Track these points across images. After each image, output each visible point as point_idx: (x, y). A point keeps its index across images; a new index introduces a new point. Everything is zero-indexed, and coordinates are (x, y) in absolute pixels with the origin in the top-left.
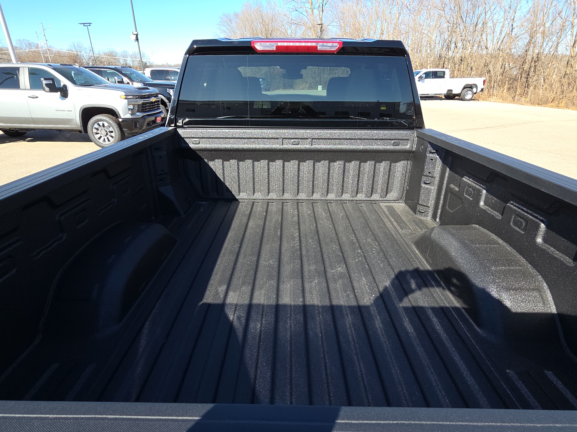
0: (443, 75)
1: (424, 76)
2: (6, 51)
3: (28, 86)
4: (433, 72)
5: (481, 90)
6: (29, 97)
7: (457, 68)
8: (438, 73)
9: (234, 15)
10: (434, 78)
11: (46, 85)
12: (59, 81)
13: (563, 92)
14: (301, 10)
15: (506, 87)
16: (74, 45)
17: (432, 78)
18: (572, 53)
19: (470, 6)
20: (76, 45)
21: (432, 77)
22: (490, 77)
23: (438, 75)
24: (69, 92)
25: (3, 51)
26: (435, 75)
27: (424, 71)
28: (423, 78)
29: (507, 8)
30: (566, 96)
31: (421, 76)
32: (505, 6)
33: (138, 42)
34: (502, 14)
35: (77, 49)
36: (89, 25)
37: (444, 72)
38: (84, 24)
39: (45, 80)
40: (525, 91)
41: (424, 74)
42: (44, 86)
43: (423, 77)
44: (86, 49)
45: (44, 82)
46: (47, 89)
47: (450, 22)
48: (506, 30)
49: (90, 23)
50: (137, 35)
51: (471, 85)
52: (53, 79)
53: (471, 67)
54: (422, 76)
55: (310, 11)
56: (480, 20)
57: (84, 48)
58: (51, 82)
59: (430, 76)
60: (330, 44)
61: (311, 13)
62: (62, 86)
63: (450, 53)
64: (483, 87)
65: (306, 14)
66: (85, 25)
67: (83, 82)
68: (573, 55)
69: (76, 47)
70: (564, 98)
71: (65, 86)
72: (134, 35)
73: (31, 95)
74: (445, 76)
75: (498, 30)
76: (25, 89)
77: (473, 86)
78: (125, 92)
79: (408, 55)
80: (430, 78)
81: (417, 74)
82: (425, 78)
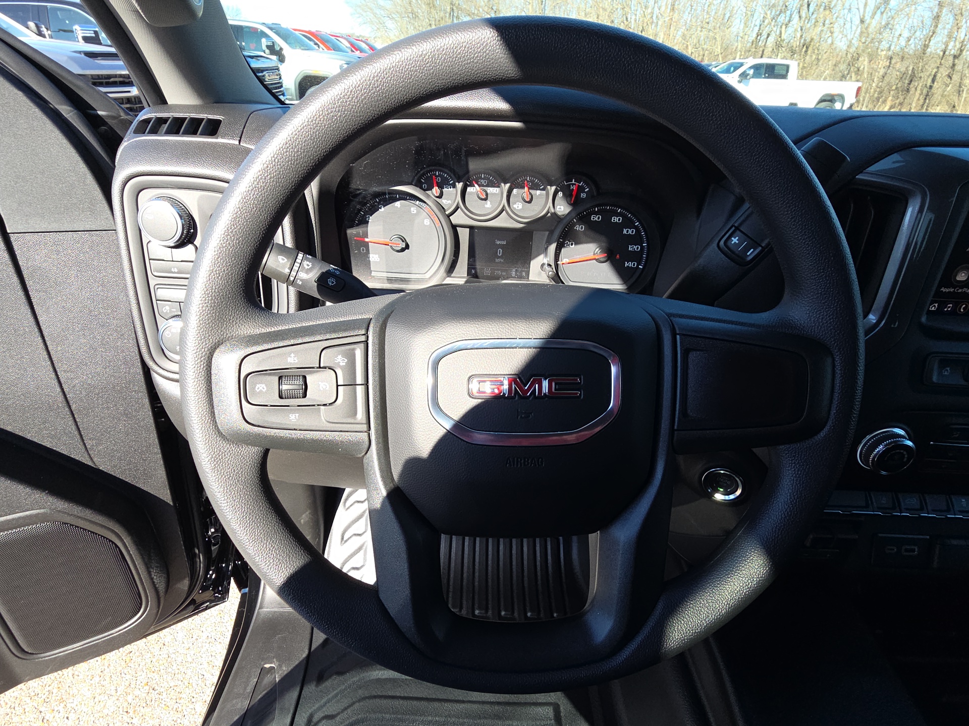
0: (784, 73)
1: (751, 72)
4: (766, 64)
5: (849, 106)
8: (776, 67)
10: (768, 78)
17: (765, 77)
21: (765, 75)
23: (776, 71)
26: (771, 71)
27: (750, 62)
28: (748, 77)
31: (745, 72)
37: (788, 67)
41: (751, 68)
43: (748, 75)
51: (833, 95)
54: (748, 72)
59: (762, 74)
64: (854, 99)
74: (789, 74)
77: (836, 98)
80: (762, 78)
81: (736, 69)
82: (753, 77)
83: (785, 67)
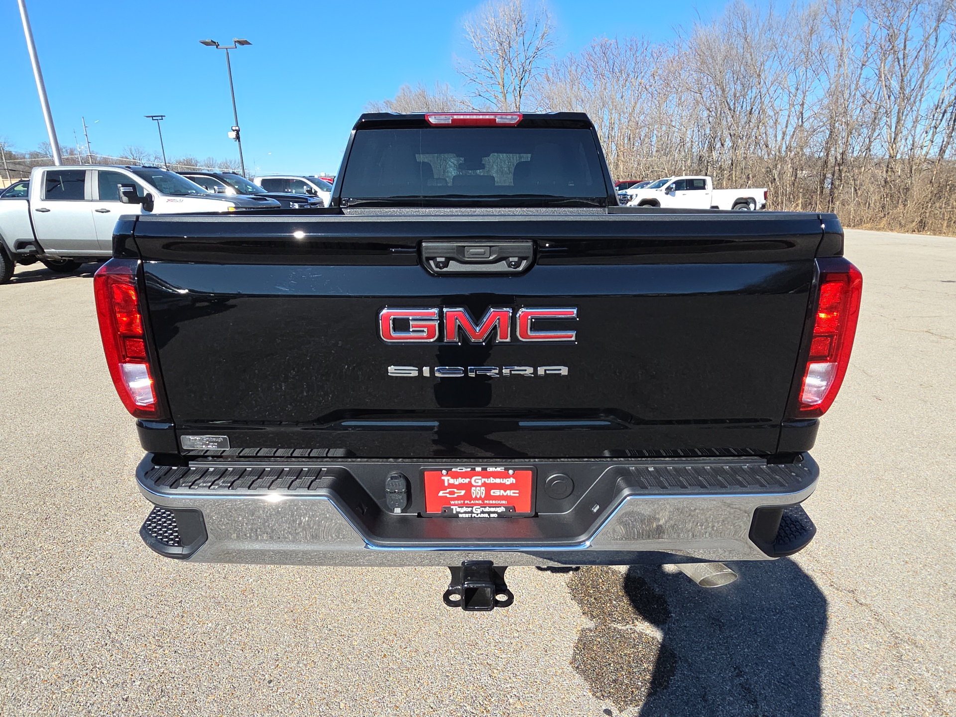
0: (702, 185)
1: (674, 186)
2: (21, 159)
3: (96, 195)
4: (686, 180)
5: (761, 206)
6: (97, 211)
7: (726, 176)
8: (695, 182)
9: (385, 102)
11: (125, 193)
12: (142, 189)
13: (883, 207)
14: (487, 95)
15: (800, 202)
16: (131, 150)
17: (687, 189)
18: (892, 152)
19: (739, 88)
20: (133, 149)
21: (686, 187)
22: (776, 187)
23: (695, 185)
24: (154, 203)
25: (17, 159)
26: (691, 185)
27: (674, 179)
28: (673, 190)
29: (793, 90)
30: (888, 214)
31: (669, 186)
32: (789, 87)
33: (239, 141)
34: (786, 98)
35: (135, 155)
36: (161, 118)
37: (704, 181)
38: (152, 117)
39: (122, 187)
40: (829, 207)
41: (674, 183)
42: (122, 195)
43: (672, 188)
44: (149, 155)
45: (122, 189)
46: (125, 199)
47: (711, 110)
48: (794, 121)
49: (162, 116)
50: (238, 132)
51: (746, 199)
52: (134, 185)
53: (747, 174)
54: (671, 186)
55: (501, 96)
56: (755, 108)
57: (146, 153)
58: (130, 189)
59: (684, 187)
60: (510, 117)
61: (503, 100)
62: (145, 195)
63: (715, 154)
64: (764, 202)
65: (495, 101)
66: (154, 118)
67: (173, 191)
68: (892, 154)
69: (133, 153)
70: (887, 215)
71: (149, 196)
72: (234, 131)
73: (99, 208)
74: (706, 186)
75: (782, 120)
76: (92, 201)
77: (749, 200)
78: (235, 203)
79: (594, 128)
80: (684, 190)
81: (664, 184)
82: (676, 190)
83: (702, 182)
